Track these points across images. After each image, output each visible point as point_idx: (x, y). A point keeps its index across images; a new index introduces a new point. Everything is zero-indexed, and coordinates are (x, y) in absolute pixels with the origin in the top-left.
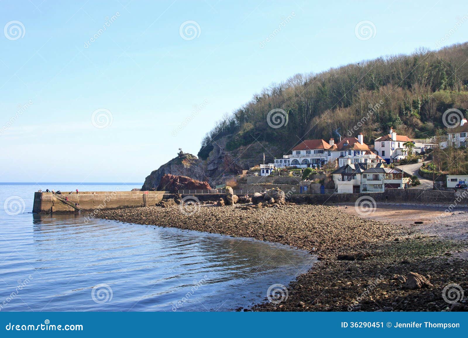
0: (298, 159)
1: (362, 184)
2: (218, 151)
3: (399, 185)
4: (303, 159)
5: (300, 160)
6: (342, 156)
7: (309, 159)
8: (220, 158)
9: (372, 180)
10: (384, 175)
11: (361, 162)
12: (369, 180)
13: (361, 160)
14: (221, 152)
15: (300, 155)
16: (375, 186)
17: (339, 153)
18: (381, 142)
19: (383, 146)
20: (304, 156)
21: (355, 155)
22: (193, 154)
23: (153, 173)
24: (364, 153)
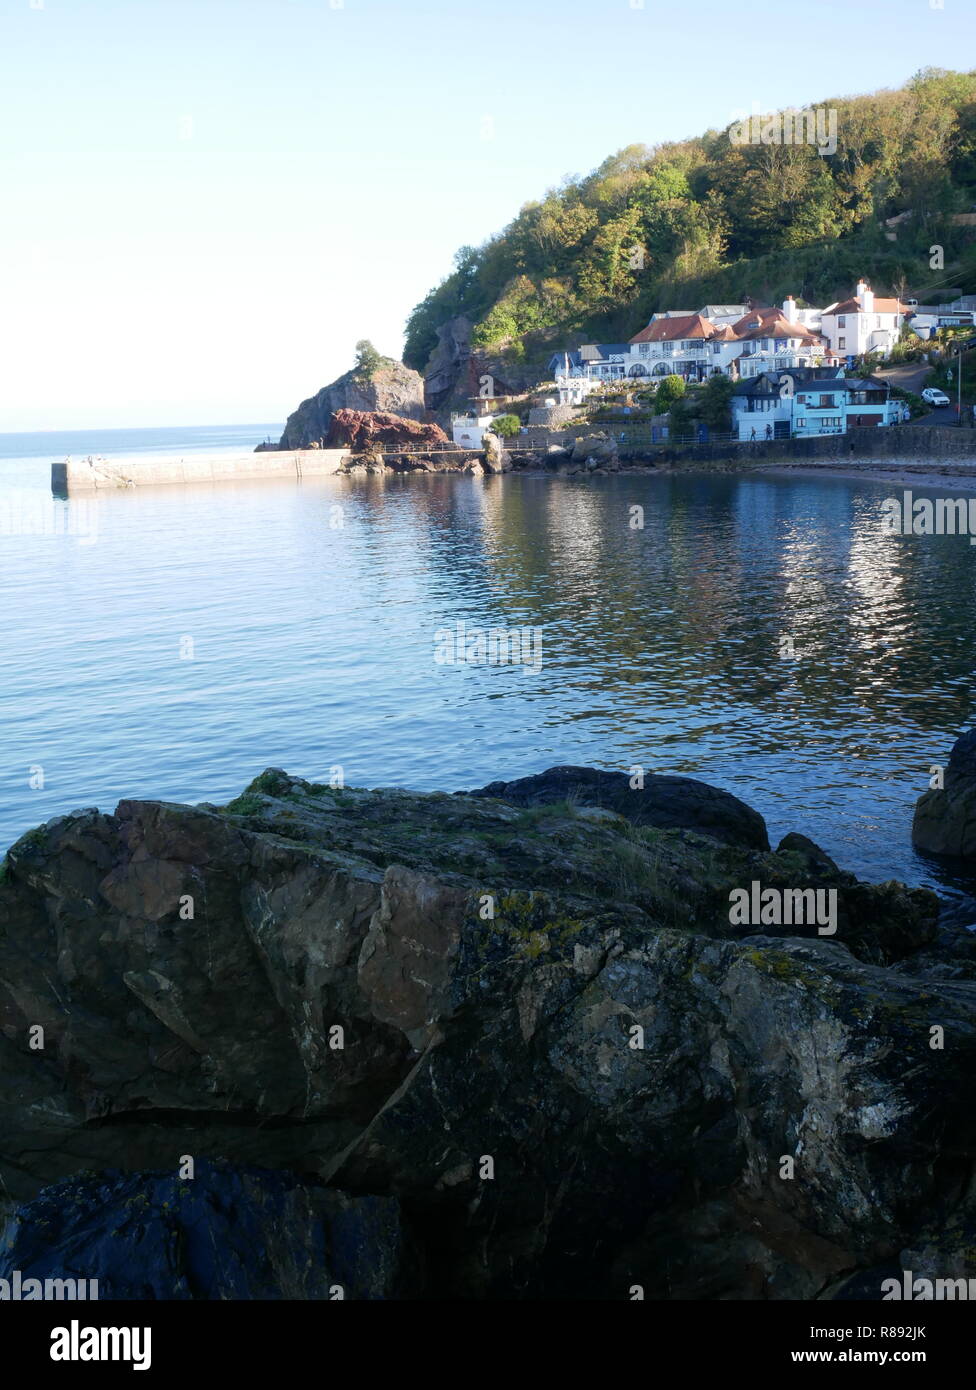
0: (644, 363)
1: (795, 418)
2: (451, 348)
3: (879, 417)
4: (654, 363)
5: (650, 367)
6: (746, 354)
7: (670, 363)
8: (457, 364)
9: (818, 408)
10: (844, 396)
11: (791, 365)
12: (810, 406)
13: (791, 361)
14: (458, 349)
15: (649, 354)
16: (825, 421)
17: (739, 348)
18: (837, 316)
19: (842, 325)
20: (656, 357)
21: (776, 350)
22: (394, 358)
23: (306, 405)
24: (798, 342)
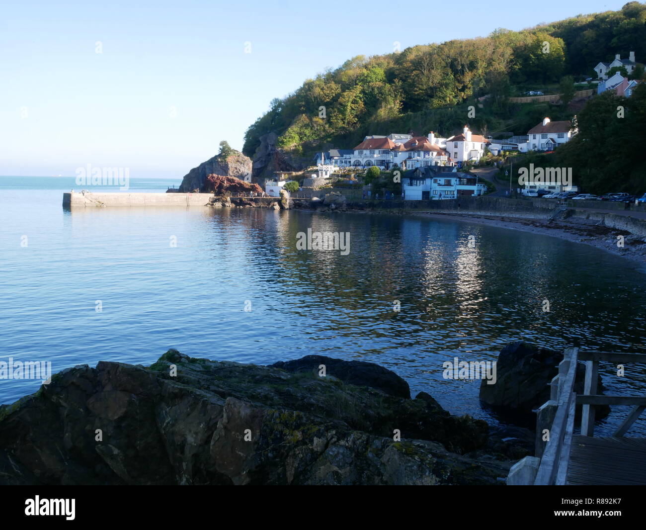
0: (360, 160)
1: (432, 190)
2: (267, 147)
3: (472, 192)
4: (365, 160)
5: (363, 162)
6: (410, 158)
7: (373, 160)
8: (269, 155)
9: (443, 186)
10: (456, 181)
11: (431, 165)
12: (439, 185)
13: (431, 162)
14: (270, 148)
15: (363, 156)
16: (447, 192)
17: (407, 155)
18: (454, 142)
19: (456, 147)
20: (366, 157)
21: (424, 157)
22: (238, 150)
23: (193, 171)
24: (435, 153)
